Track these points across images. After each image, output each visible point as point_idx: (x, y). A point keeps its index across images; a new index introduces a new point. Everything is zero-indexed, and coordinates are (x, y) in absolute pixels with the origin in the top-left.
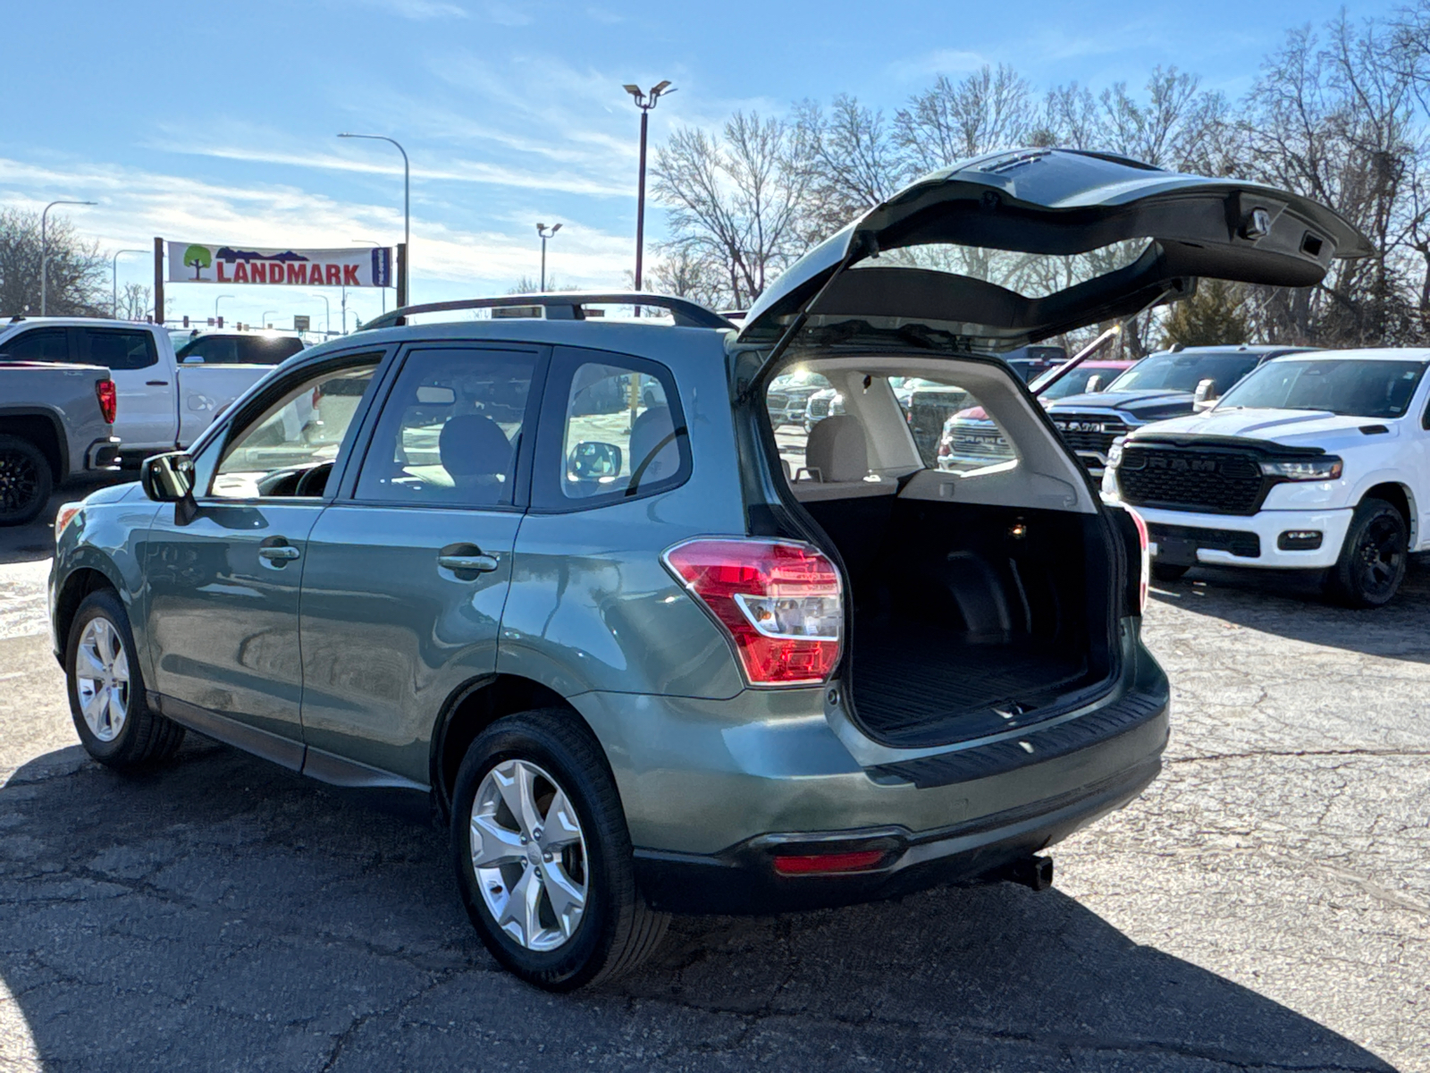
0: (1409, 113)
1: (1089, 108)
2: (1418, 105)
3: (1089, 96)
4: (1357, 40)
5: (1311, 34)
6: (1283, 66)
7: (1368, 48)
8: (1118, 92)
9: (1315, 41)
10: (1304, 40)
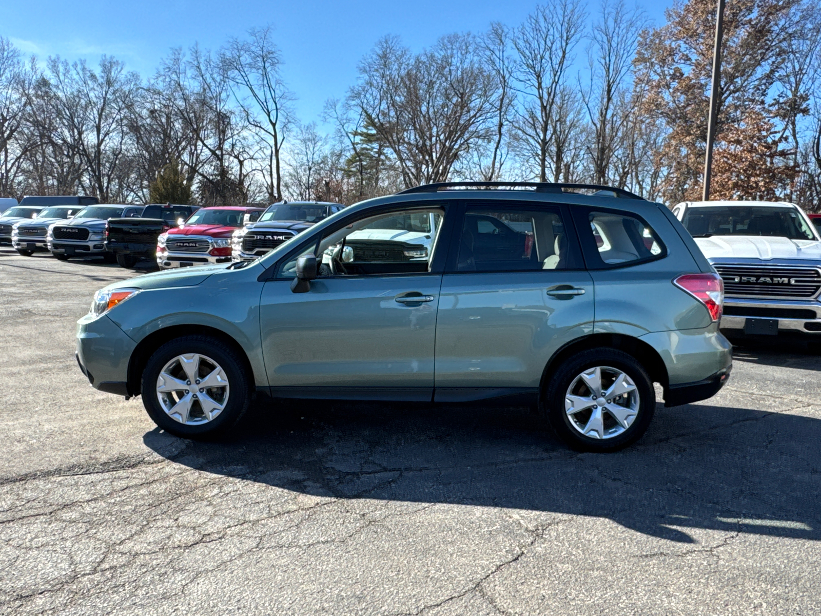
0: (228, 96)
1: (67, 71)
2: (231, 93)
3: (67, 64)
4: (203, 58)
5: (182, 52)
6: (171, 66)
7: (208, 62)
8: (82, 64)
9: (184, 56)
10: (179, 54)
